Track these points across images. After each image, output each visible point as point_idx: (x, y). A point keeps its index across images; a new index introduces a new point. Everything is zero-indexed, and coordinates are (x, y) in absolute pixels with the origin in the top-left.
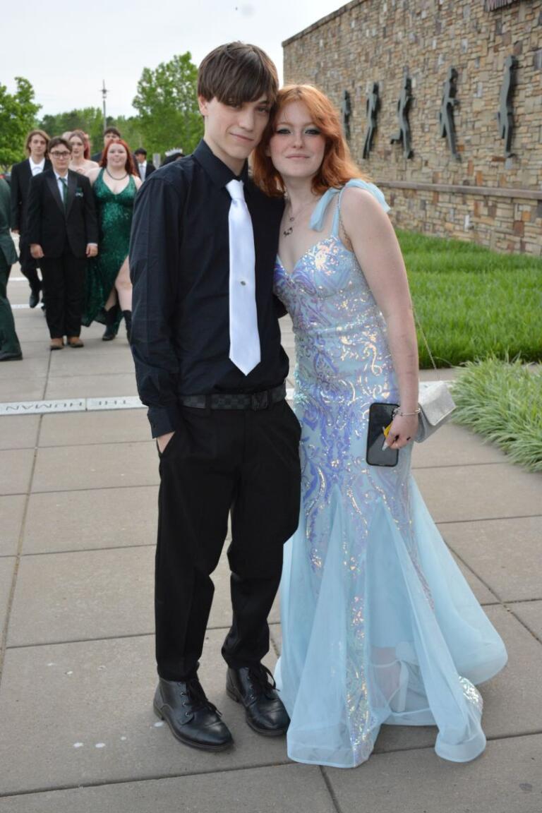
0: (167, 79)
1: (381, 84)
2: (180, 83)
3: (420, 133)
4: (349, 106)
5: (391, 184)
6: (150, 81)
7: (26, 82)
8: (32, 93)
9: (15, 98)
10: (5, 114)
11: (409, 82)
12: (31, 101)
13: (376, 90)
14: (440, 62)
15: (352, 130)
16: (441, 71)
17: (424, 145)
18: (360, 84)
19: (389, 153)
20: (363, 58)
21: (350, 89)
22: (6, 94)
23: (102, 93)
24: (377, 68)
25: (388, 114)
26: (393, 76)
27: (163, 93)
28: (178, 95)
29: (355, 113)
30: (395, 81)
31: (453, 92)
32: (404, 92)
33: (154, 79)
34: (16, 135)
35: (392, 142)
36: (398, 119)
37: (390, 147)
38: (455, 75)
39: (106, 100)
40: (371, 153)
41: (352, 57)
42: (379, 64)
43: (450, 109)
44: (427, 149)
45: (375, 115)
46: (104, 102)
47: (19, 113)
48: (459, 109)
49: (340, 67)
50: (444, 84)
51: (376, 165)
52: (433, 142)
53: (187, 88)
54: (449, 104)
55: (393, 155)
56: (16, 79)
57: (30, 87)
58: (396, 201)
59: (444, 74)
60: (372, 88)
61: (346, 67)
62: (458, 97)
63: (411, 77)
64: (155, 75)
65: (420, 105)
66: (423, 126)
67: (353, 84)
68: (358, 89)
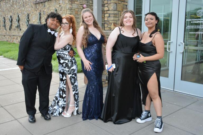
1: (12, 16)
3: (22, 25)
4: (5, 20)
5: (16, 35)
11: (18, 16)
13: (11, 17)
14: (25, 12)
15: (6, 24)
16: (25, 14)
17: (23, 28)
18: (7, 15)
19: (15, 29)
20: (7, 10)
21: (4, 16)
24: (11, 13)
25: (14, 22)
26: (15, 14)
29: (6, 21)
30: (15, 15)
31: (28, 18)
32: (18, 18)
35: (16, 27)
36: (17, 23)
37: (15, 28)
38: (28, 15)
40: (11, 29)
41: (4, 10)
42: (11, 12)
43: (28, 21)
44: (24, 28)
45: (11, 22)
48: (30, 21)
49: (2, 12)
50: (26, 17)
51: (13, 31)
52: (25, 27)
54: (28, 20)
55: (16, 30)
58: (18, 38)
59: (26, 14)
60: (10, 16)
61: (3, 12)
62: (29, 19)
63: (19, 15)
65: (21, 20)
66: (22, 24)
67: (5, 16)
68: (7, 17)
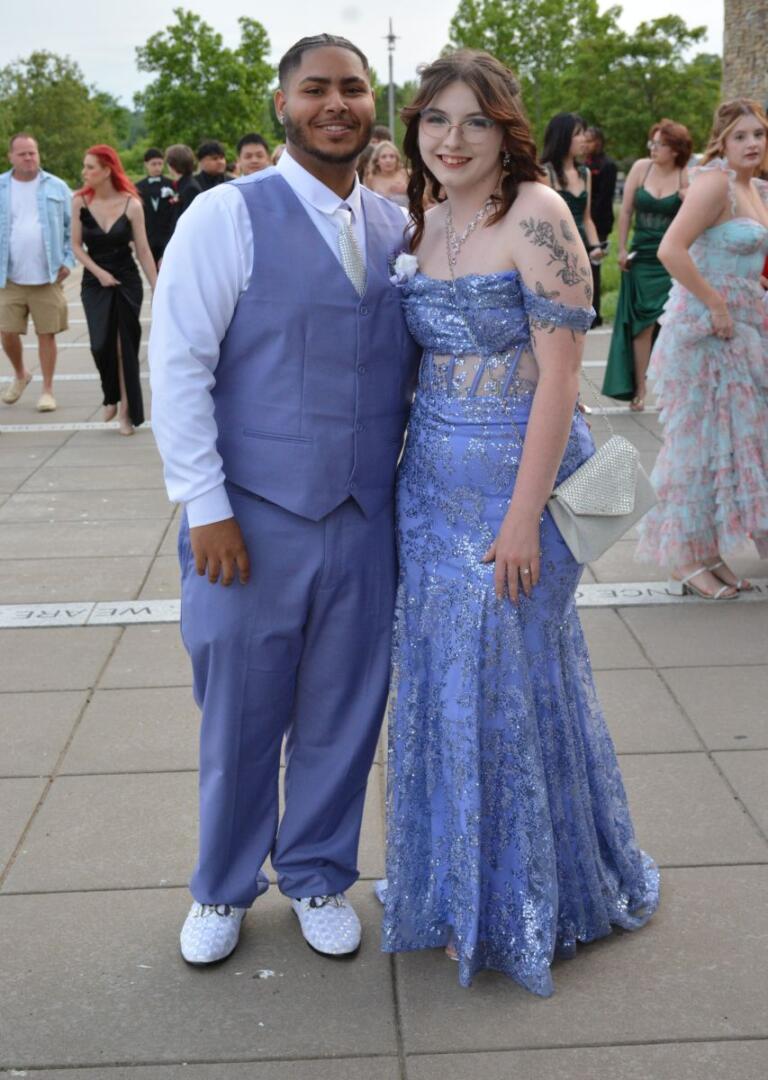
0: (503, 14)
2: (527, 20)
6: (471, 18)
7: (257, 25)
8: (267, 45)
9: (237, 54)
10: (220, 83)
12: (264, 58)
22: (222, 49)
23: (386, 41)
27: (495, 38)
28: (521, 40)
33: (480, 14)
34: (237, 119)
39: (394, 53)
46: (391, 58)
47: (244, 82)
53: (538, 28)
56: (241, 20)
57: (263, 34)
64: (482, 7)
